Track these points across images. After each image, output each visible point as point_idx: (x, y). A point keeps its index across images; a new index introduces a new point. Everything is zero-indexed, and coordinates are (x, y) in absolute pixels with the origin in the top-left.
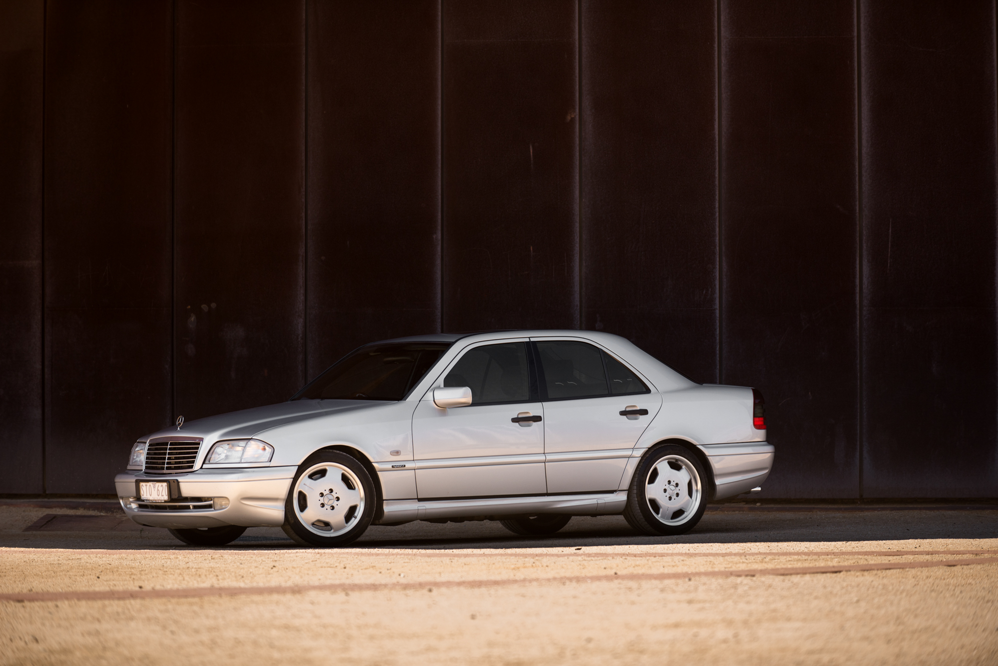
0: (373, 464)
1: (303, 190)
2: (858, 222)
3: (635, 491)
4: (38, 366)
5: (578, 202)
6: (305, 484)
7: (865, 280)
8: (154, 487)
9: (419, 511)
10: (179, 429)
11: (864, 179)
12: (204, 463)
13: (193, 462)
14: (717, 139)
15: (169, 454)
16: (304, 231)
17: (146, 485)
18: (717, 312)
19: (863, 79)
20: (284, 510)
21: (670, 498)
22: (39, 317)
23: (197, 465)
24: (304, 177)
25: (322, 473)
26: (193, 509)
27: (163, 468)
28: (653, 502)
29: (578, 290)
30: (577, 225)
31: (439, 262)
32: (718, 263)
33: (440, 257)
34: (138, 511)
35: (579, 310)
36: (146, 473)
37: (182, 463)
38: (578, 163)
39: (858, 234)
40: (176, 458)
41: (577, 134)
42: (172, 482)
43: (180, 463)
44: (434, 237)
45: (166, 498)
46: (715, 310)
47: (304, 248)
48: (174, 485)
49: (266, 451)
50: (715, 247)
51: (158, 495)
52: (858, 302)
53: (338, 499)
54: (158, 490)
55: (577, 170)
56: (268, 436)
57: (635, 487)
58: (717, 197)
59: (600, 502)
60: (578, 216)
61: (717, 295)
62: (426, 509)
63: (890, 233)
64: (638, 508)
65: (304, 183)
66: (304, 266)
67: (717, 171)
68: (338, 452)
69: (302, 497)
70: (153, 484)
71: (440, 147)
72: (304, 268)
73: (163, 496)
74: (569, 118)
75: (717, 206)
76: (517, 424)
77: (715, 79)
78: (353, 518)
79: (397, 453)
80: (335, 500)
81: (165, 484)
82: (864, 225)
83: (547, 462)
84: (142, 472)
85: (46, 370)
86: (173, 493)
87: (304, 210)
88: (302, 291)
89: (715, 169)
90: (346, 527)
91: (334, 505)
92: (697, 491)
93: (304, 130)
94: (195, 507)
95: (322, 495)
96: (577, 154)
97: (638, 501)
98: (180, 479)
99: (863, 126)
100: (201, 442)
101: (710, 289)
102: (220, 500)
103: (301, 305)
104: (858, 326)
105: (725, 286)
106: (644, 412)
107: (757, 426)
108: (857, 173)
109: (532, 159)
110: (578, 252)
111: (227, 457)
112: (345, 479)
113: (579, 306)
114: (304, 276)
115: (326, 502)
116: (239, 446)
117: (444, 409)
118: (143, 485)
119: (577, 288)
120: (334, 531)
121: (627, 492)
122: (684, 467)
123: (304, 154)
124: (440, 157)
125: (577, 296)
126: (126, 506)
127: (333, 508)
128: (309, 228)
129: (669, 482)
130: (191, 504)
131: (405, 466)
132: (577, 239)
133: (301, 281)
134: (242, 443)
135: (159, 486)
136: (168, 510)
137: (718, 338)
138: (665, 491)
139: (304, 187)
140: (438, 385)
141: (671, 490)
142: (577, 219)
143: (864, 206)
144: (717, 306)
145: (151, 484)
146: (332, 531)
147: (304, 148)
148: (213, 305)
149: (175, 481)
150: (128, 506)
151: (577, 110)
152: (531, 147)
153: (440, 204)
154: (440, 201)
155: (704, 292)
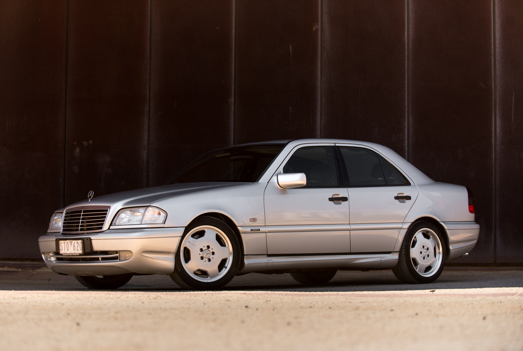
0: (238, 227)
2: (493, 94)
3: (404, 253)
5: (320, 80)
6: (189, 242)
7: (498, 129)
8: (71, 244)
9: (268, 264)
10: (89, 200)
11: (497, 67)
12: (111, 225)
13: (102, 224)
15: (82, 219)
16: (148, 96)
17: (64, 243)
18: (406, 148)
19: (496, 7)
20: (174, 261)
21: (424, 258)
23: (106, 227)
24: (149, 63)
25: (201, 234)
26: (101, 260)
27: (77, 230)
28: (414, 260)
29: (320, 134)
30: (319, 94)
31: (232, 116)
32: (406, 118)
34: (56, 263)
36: (63, 234)
37: (93, 225)
38: (320, 56)
39: (493, 101)
40: (87, 222)
41: (320, 38)
42: (85, 240)
43: (91, 225)
44: (230, 100)
45: (81, 252)
46: (405, 146)
47: (148, 107)
48: (87, 242)
49: (161, 215)
50: (405, 108)
51: (74, 250)
52: (493, 142)
53: (213, 253)
54: (74, 246)
55: (319, 60)
56: (162, 204)
57: (404, 250)
58: (406, 78)
59: (383, 259)
60: (320, 88)
61: (406, 137)
62: (273, 262)
63: (513, 101)
64: (405, 264)
65: (149, 67)
68: (213, 218)
69: (187, 252)
70: (70, 241)
72: (148, 119)
73: (78, 250)
74: (314, 29)
75: (406, 83)
76: (332, 202)
77: (405, 5)
78: (224, 268)
79: (254, 220)
80: (211, 254)
81: (80, 241)
82: (497, 95)
83: (351, 230)
84: (60, 233)
86: (86, 248)
87: (148, 84)
88: (147, 134)
89: (405, 60)
90: (219, 274)
91: (211, 258)
92: (439, 253)
93: (149, 35)
94: (103, 259)
95: (201, 250)
96: (319, 51)
97: (405, 259)
98: (92, 237)
99: (496, 35)
100: (109, 209)
101: (402, 134)
102: (125, 253)
103: (146, 142)
104: (494, 157)
105: (411, 132)
106: (409, 198)
107: (471, 211)
108: (493, 64)
109: (291, 54)
110: (320, 111)
111: (129, 221)
112: (219, 239)
114: (148, 124)
115: (204, 256)
116: (139, 212)
117: (285, 189)
118: (62, 243)
119: (318, 133)
120: (210, 278)
121: (398, 253)
122: (431, 237)
123: (149, 49)
124: (234, 52)
126: (46, 259)
127: (209, 260)
128: (151, 95)
129: (423, 247)
130: (100, 257)
131: (259, 230)
132: (319, 103)
133: (146, 127)
134: (142, 210)
135: (75, 243)
136: (81, 261)
138: (421, 253)
139: (149, 70)
140: (280, 172)
141: (425, 252)
142: (319, 90)
143: (497, 83)
144: (406, 144)
145: (68, 241)
146: (209, 278)
147: (149, 46)
148: (91, 142)
149: (88, 239)
150: (49, 259)
151: (320, 24)
152: (291, 46)
153: (233, 81)
154: (233, 78)
155: (398, 135)
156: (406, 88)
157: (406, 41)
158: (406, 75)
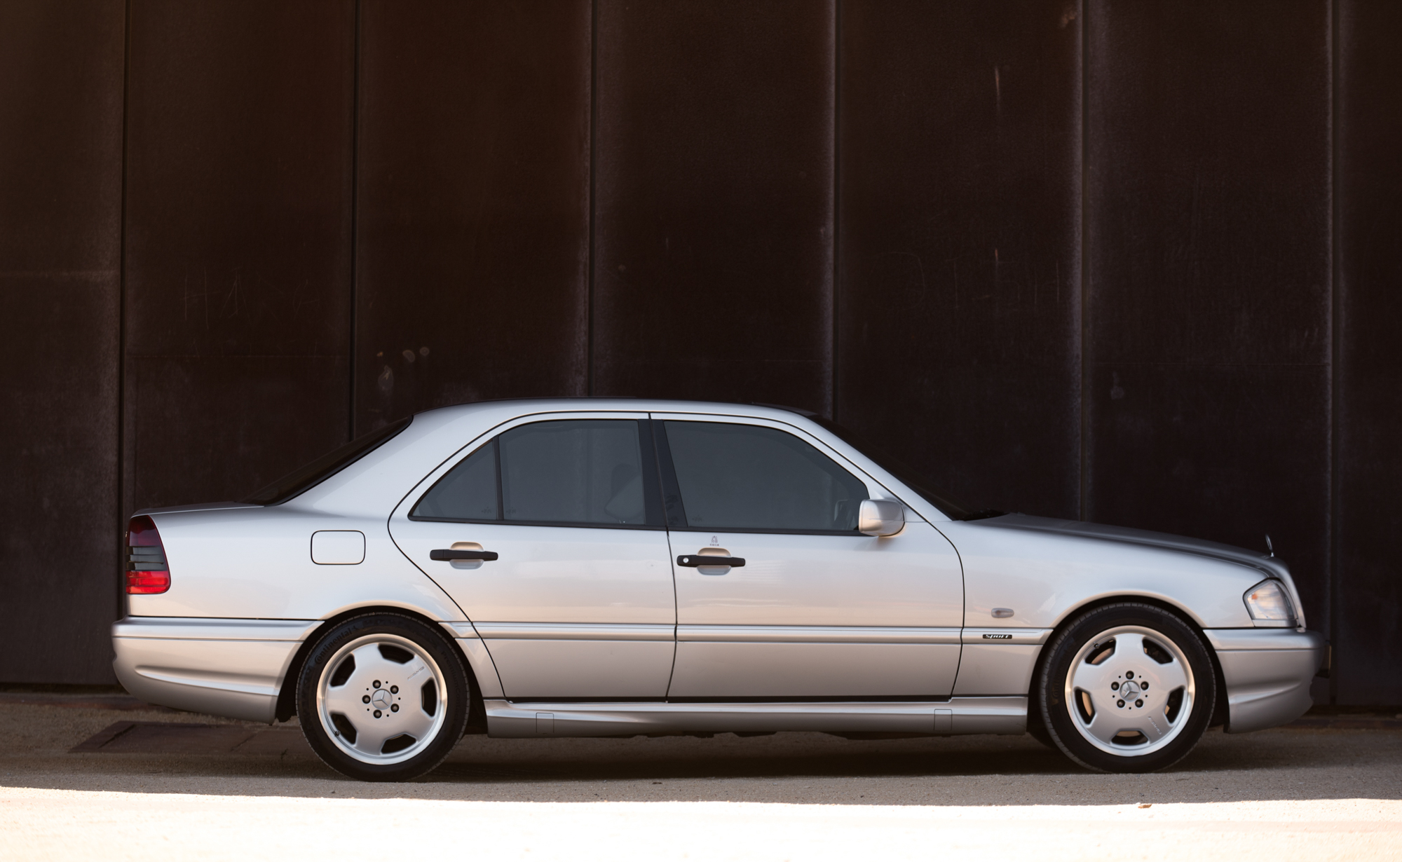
1: (587, 146)
4: (112, 458)
5: (1081, 171)
14: (1330, 60)
16: (588, 219)
18: (1330, 369)
22: (115, 370)
24: (589, 122)
29: (1080, 329)
30: (1079, 212)
31: (829, 276)
32: (1331, 283)
33: (832, 266)
35: (1080, 365)
38: (1080, 101)
41: (1080, 49)
44: (822, 231)
46: (1325, 366)
47: (588, 250)
50: (1326, 254)
55: (1079, 114)
58: (1330, 165)
60: (1081, 196)
61: (1329, 340)
65: (589, 134)
66: (588, 282)
67: (1330, 117)
71: (833, 71)
72: (588, 286)
74: (1065, 21)
85: (125, 465)
87: (588, 183)
88: (584, 327)
93: (590, 40)
96: (1080, 85)
101: (1317, 330)
103: (582, 352)
105: (1343, 324)
109: (998, 94)
110: (1080, 261)
113: (1080, 357)
114: (587, 299)
119: (1077, 325)
123: (589, 83)
124: (833, 89)
125: (1077, 340)
128: (597, 214)
132: (1079, 239)
133: (582, 309)
137: (1330, 417)
139: (589, 141)
142: (1079, 201)
144: (1329, 360)
147: (589, 72)
148: (424, 351)
152: (997, 72)
153: (832, 173)
154: (832, 167)
155: (1306, 334)
156: (1330, 195)
157: (1330, 57)
158: (1330, 157)
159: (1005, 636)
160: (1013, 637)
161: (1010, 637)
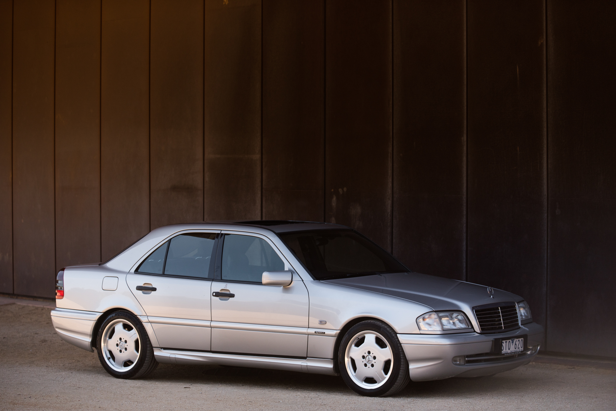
1: (391, 103)
22: (260, 195)
33: (466, 154)
35: (546, 199)
38: (545, 79)
41: (545, 56)
47: (392, 147)
66: (391, 161)
74: (540, 43)
88: (391, 180)
93: (391, 57)
96: (545, 72)
103: (390, 190)
109: (518, 77)
110: (546, 152)
113: (546, 195)
119: (545, 181)
125: (545, 188)
132: (545, 142)
133: (390, 172)
148: (345, 189)
151: (545, 37)
152: (517, 67)
159: (323, 332)
160: (325, 333)
161: (324, 333)
